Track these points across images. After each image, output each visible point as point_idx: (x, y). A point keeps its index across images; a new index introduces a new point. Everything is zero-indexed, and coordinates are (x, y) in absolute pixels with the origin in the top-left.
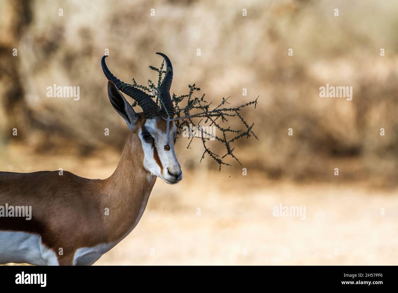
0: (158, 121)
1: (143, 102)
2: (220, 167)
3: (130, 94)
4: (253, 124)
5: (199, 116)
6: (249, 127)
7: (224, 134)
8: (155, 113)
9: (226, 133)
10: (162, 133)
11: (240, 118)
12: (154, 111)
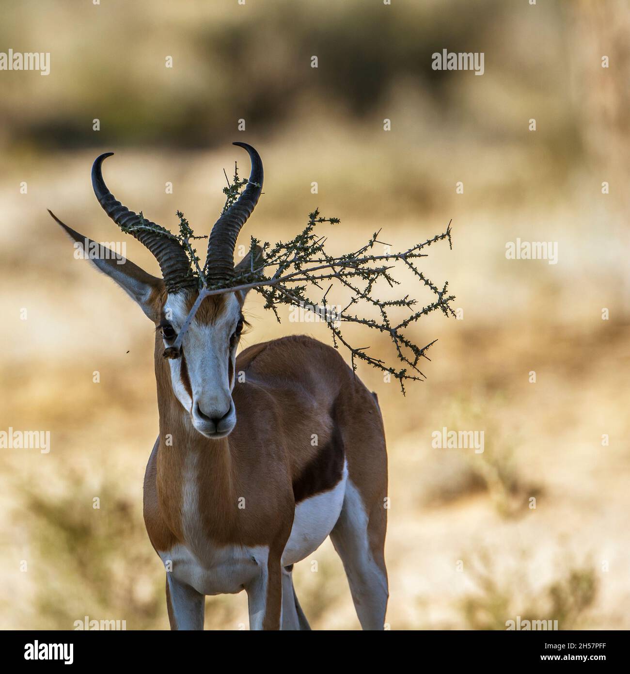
0: (188, 298)
1: (163, 256)
2: (402, 385)
3: (145, 241)
4: (447, 283)
5: (293, 281)
6: (440, 290)
7: (382, 311)
8: (184, 281)
9: (386, 309)
10: (199, 326)
11: (416, 273)
12: (180, 277)
